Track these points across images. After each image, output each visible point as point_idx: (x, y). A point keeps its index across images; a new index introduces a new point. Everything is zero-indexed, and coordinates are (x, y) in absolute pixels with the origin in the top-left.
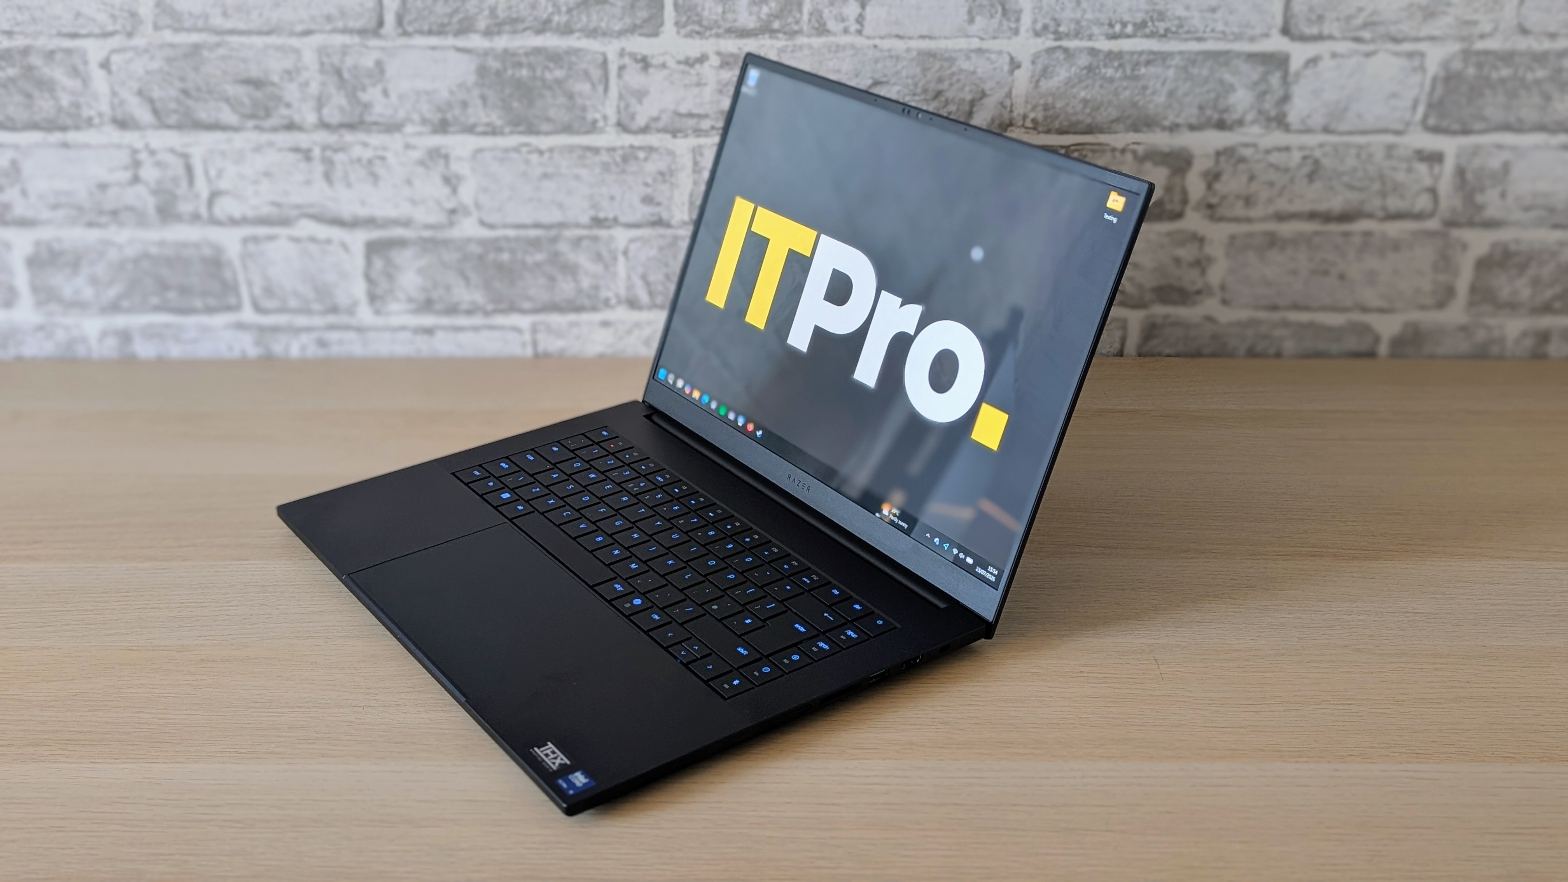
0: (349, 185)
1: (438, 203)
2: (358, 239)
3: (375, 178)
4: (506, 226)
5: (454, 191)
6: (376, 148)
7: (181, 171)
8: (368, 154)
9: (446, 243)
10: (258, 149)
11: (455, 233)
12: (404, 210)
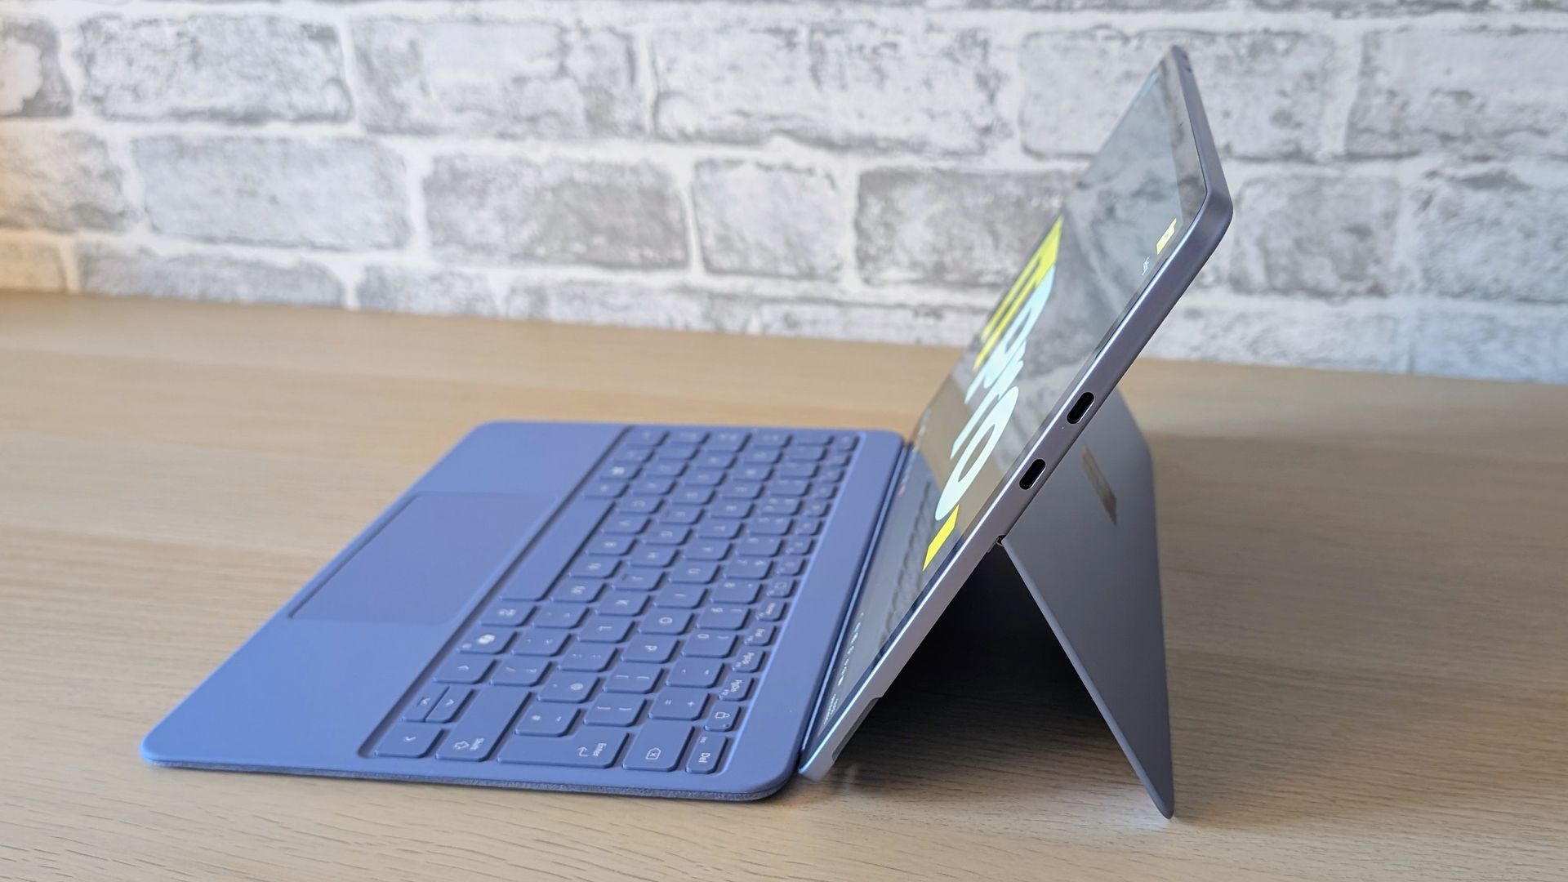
0: (844, 87)
1: (967, 116)
2: (850, 168)
3: (881, 75)
4: (1060, 156)
5: (992, 98)
6: (885, 31)
7: (620, 60)
8: (874, 38)
9: (971, 178)
10: (723, 30)
11: (986, 165)
12: (918, 127)
